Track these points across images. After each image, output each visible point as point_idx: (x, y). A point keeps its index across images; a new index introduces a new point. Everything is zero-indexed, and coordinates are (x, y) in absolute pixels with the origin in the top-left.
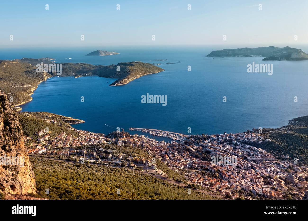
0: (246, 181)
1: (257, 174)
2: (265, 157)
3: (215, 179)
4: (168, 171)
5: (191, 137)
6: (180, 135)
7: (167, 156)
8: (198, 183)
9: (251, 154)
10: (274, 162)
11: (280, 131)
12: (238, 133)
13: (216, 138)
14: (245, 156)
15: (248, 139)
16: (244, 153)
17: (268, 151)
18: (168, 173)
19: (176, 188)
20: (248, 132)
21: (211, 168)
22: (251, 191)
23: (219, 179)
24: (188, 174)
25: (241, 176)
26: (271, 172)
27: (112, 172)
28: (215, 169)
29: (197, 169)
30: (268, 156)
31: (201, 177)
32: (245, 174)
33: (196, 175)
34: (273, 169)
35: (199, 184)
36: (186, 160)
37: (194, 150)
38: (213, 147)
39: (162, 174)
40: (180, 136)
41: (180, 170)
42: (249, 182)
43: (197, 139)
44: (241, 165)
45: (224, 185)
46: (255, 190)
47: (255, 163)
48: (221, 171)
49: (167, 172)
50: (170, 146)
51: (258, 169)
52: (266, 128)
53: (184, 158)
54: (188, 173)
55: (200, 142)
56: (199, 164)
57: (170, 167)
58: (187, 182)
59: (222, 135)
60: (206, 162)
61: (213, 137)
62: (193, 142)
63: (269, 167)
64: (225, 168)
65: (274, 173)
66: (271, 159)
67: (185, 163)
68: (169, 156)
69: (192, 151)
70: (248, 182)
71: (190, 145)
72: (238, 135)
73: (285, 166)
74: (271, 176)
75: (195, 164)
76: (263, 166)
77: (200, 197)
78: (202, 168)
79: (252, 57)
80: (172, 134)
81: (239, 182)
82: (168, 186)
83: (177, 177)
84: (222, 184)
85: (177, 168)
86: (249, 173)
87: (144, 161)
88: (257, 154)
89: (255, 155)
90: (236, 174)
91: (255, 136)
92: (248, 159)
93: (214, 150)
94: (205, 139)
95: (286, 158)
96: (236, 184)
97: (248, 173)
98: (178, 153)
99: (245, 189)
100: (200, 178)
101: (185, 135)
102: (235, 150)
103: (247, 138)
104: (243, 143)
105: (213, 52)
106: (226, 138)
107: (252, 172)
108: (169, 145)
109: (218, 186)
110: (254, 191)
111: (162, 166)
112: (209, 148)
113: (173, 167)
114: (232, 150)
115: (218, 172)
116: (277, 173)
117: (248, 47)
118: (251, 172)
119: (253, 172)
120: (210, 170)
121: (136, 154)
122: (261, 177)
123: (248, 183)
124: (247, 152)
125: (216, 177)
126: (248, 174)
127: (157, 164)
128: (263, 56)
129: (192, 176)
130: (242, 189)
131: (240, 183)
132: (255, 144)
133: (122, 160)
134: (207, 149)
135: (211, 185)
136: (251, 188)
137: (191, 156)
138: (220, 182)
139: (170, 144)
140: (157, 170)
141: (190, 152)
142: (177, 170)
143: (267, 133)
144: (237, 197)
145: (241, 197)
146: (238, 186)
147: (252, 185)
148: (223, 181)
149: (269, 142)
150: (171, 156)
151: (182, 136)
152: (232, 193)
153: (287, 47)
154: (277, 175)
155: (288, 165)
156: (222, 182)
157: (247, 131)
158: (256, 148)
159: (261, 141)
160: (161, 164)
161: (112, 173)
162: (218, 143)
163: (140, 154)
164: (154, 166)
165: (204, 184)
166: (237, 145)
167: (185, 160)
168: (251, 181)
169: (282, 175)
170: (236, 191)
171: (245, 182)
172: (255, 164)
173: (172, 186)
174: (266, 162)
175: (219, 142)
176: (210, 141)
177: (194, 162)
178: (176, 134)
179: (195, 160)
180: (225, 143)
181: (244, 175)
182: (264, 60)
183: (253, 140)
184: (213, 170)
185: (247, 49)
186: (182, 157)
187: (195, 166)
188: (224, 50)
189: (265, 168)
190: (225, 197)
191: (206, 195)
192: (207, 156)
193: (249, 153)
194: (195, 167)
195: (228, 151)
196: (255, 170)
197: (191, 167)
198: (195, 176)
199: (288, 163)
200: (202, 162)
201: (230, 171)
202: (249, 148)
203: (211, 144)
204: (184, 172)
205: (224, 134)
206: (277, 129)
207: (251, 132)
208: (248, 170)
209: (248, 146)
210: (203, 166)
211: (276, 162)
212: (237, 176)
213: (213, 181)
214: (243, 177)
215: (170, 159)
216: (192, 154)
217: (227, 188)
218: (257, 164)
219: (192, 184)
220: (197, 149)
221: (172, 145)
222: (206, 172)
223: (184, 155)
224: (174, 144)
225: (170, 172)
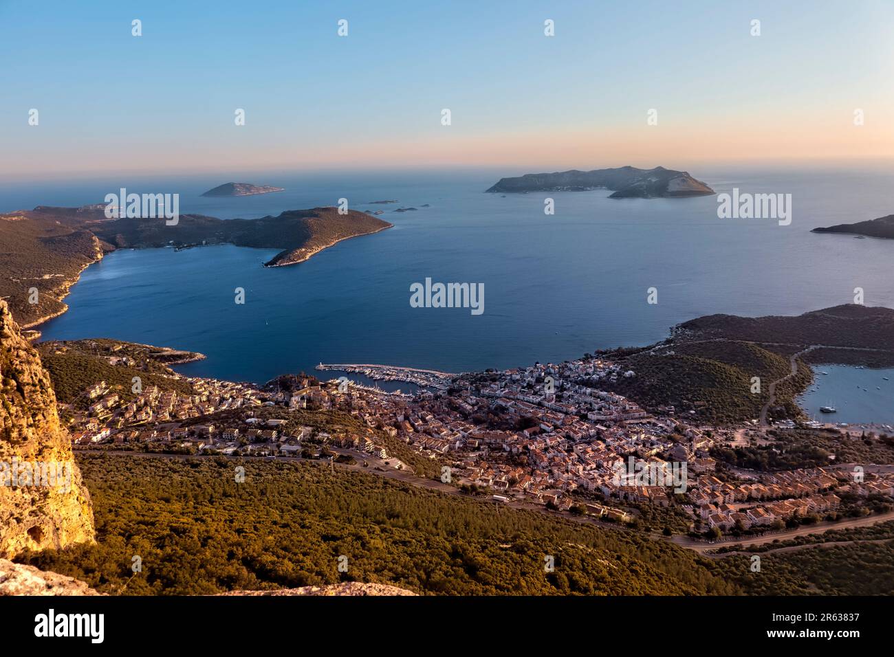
0: (588, 468)
1: (609, 450)
2: (624, 411)
3: (520, 469)
4: (413, 459)
5: (462, 378)
6: (437, 374)
7: (408, 425)
8: (482, 481)
9: (596, 408)
10: (644, 421)
11: (654, 351)
12: (566, 362)
13: (518, 377)
14: (583, 412)
15: (587, 374)
16: (579, 406)
17: (630, 398)
18: (413, 464)
19: (434, 496)
20: (587, 359)
21: (510, 445)
22: (598, 489)
23: (529, 469)
24: (458, 462)
25: (577, 457)
26: (638, 445)
27: (281, 472)
28: (518, 446)
29: (478, 449)
30: (632, 408)
31: (488, 468)
32: (585, 452)
33: (477, 464)
34: (643, 436)
35: (485, 484)
36: (452, 430)
37: (469, 407)
38: (512, 396)
39: (400, 467)
40: (437, 377)
41: (441, 455)
42: (595, 469)
43: (475, 382)
44: (575, 432)
45: (541, 481)
46: (606, 486)
47: (605, 426)
48: (533, 450)
49: (410, 462)
50: (415, 401)
51: (611, 439)
52: (624, 348)
53: (449, 427)
54: (459, 460)
55: (484, 386)
56: (483, 439)
57: (418, 450)
58: (458, 480)
59: (532, 368)
60: (499, 432)
61: (511, 375)
62: (467, 389)
63: (634, 432)
64: (541, 442)
65: (644, 446)
66: (637, 415)
67: (451, 438)
68: (413, 425)
69: (465, 409)
70: (591, 470)
71: (460, 396)
72: (566, 366)
73: (666, 427)
74: (640, 453)
75: (475, 438)
76: (620, 432)
77: (489, 514)
78: (489, 447)
79: (586, 190)
80: (417, 372)
81: (571, 472)
82: (415, 494)
83: (435, 472)
84: (537, 479)
85: (433, 452)
86: (593, 450)
87: (357, 441)
88: (607, 406)
89: (603, 409)
90: (566, 454)
91: (601, 366)
92: (589, 420)
93: (515, 404)
94: (494, 380)
95: (669, 411)
96: (565, 475)
97: (591, 449)
98: (434, 417)
99: (585, 486)
100: (486, 470)
101: (447, 375)
102: (560, 401)
103: (585, 372)
104: (577, 383)
105: (502, 180)
106: (540, 375)
107: (600, 447)
108: (411, 400)
109: (526, 485)
110: (605, 489)
111: (398, 450)
112: (504, 401)
113: (424, 448)
114: (553, 402)
115: (525, 453)
116: (652, 444)
117: (579, 170)
118: (596, 447)
119: (602, 446)
120: (508, 449)
121: (336, 427)
122: (618, 456)
123: (591, 472)
124: (586, 403)
125: (522, 465)
126: (591, 453)
127: (386, 446)
128: (610, 188)
129: (468, 468)
130: (581, 486)
131: (574, 474)
132: (601, 384)
133: (304, 441)
134: (500, 402)
135: (512, 482)
136: (599, 482)
137: (463, 421)
138: (532, 475)
139: (414, 396)
140: (387, 460)
141: (460, 413)
142: (433, 456)
143: (628, 359)
144: (571, 505)
145: (578, 505)
146: (571, 482)
147: (600, 475)
148: (538, 472)
149: (631, 377)
150: (418, 425)
151: (442, 376)
152: (558, 497)
153: (660, 168)
154: (651, 449)
155: (674, 425)
156: (537, 475)
157: (584, 357)
158: (604, 393)
159: (614, 377)
160: (396, 445)
161: (280, 474)
162: (523, 387)
163: (346, 425)
164: (380, 450)
165: (496, 483)
166: (565, 389)
167: (450, 432)
168: (599, 467)
169: (662, 448)
170: (568, 491)
171: (584, 469)
172: (604, 428)
173: (424, 493)
174: (628, 422)
175: (525, 385)
176: (506, 384)
177: (470, 434)
178: (427, 374)
179: (474, 430)
180: (538, 387)
181: (582, 456)
182: (612, 197)
183: (598, 375)
184: (514, 450)
185: (574, 174)
186: (444, 425)
187: (474, 443)
188: (525, 176)
189: (627, 436)
190: (544, 507)
191: (503, 508)
192: (501, 419)
193: (591, 404)
194: (473, 446)
195: (546, 403)
196: (604, 441)
197: (466, 448)
198: (475, 466)
199: (672, 421)
200: (489, 433)
201: (552, 447)
202: (591, 395)
203: (507, 391)
204: (449, 459)
205: (536, 366)
206: (649, 348)
207: (592, 357)
208: (589, 443)
209: (589, 390)
210: (493, 441)
211: (648, 420)
212: (567, 459)
213: (517, 475)
214: (581, 460)
215: (416, 431)
216: (465, 416)
217: (547, 487)
218: (609, 427)
219: (469, 484)
220: (477, 403)
221: (420, 398)
222: (500, 454)
223: (446, 418)
224: (424, 395)
225: (419, 461)
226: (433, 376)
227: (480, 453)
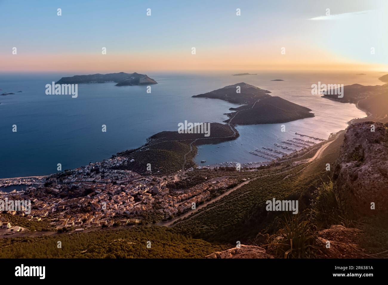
0: (119, 205)
1: (127, 195)
2: (132, 177)
3: (87, 214)
4: (28, 224)
5: (52, 177)
6: (37, 177)
8: (69, 224)
9: (120, 178)
10: (140, 179)
11: (141, 150)
12: (104, 160)
13: (82, 171)
14: (114, 181)
15: (114, 164)
16: (112, 179)
17: (134, 171)
18: (28, 226)
19: (43, 239)
20: (113, 157)
21: (81, 204)
22: (124, 213)
23: (92, 213)
24: (55, 219)
25: (114, 201)
26: (139, 190)
28: (85, 203)
29: (65, 209)
30: (135, 175)
31: (71, 217)
32: (117, 198)
33: (65, 217)
34: (141, 186)
35: (70, 226)
36: (49, 204)
37: (57, 190)
38: (80, 181)
39: (21, 230)
40: (37, 179)
41: (44, 218)
42: (122, 204)
43: (59, 178)
44: (112, 191)
45: (98, 216)
46: (128, 210)
47: (125, 185)
48: (93, 203)
49: (27, 226)
50: (25, 194)
51: (128, 190)
52: (129, 150)
53: (47, 202)
54: (55, 218)
55: (64, 179)
56: (67, 204)
57: (31, 218)
58: (56, 228)
59: (88, 166)
60: (75, 199)
61: (78, 171)
62: (55, 182)
63: (137, 185)
64: (96, 199)
65: (142, 190)
66: (137, 177)
67: (49, 208)
69: (56, 192)
70: (121, 205)
71: (52, 186)
72: (104, 162)
73: (149, 180)
74: (140, 193)
75: (62, 205)
76: (131, 186)
77: (74, 239)
78: (70, 207)
79: (105, 83)
80: (25, 179)
81: (112, 208)
82: (31, 241)
83: (42, 227)
84: (96, 216)
85: (39, 217)
86: (120, 197)
88: (124, 176)
89: (123, 178)
90: (109, 201)
91: (120, 159)
92: (117, 184)
93: (82, 184)
94: (69, 175)
95: (149, 173)
96: (109, 211)
97: (119, 196)
98: (38, 199)
99: (119, 213)
100: (70, 219)
101: (43, 177)
102: (103, 178)
103: (113, 163)
104: (110, 169)
105: (62, 78)
106: (92, 168)
107: (123, 194)
108: (23, 193)
109: (92, 220)
110: (128, 212)
111: (18, 221)
112: (76, 184)
113: (34, 217)
114: (100, 179)
115: (89, 206)
116: (145, 188)
117: (100, 73)
118: (122, 195)
119: (124, 194)
120: (81, 206)
122: (131, 197)
123: (121, 206)
124: (115, 177)
125: (88, 212)
126: (120, 198)
127: (10, 221)
128: (115, 82)
129: (60, 220)
130: (117, 213)
131: (113, 209)
132: (121, 167)
134: (74, 185)
135: (84, 221)
136: (125, 209)
137: (55, 198)
138: (93, 215)
139: (25, 191)
140: (12, 228)
141: (53, 194)
142: (40, 219)
143: (131, 155)
144: (113, 223)
145: (117, 222)
146: (112, 213)
147: (125, 207)
148: (97, 213)
149: (133, 161)
151: (40, 178)
152: (107, 221)
153: (135, 73)
154: (145, 190)
155: (152, 178)
156: (96, 214)
157: (112, 157)
158: (122, 171)
159: (126, 163)
160: (17, 219)
162: (85, 175)
164: (7, 224)
165: (76, 223)
166: (105, 173)
167: (48, 205)
168: (124, 203)
169: (149, 189)
170: (111, 217)
171: (118, 206)
172: (124, 186)
173: (37, 239)
174: (134, 181)
175: (86, 174)
176: (76, 176)
177: (59, 203)
178: (31, 178)
179: (61, 201)
180: (92, 174)
181: (116, 200)
182: (117, 85)
183: (119, 163)
184: (84, 206)
185: (98, 75)
186: (44, 202)
187: (62, 207)
188: (75, 76)
189: (134, 187)
190: (101, 228)
191: (81, 234)
192: (75, 193)
193: (117, 177)
194: (62, 209)
195: (97, 181)
196: (125, 192)
197: (58, 210)
198: (64, 218)
199: (151, 177)
200: (70, 201)
201: (102, 200)
202: (117, 173)
203: (77, 179)
204: (49, 218)
205: (90, 164)
206: (139, 149)
207: (115, 156)
208: (118, 194)
209: (116, 171)
210: (72, 204)
211: (142, 179)
212: (109, 203)
213: (86, 217)
214: (116, 202)
216: (56, 195)
217: (102, 218)
218: (126, 185)
219: (62, 228)
220: (62, 187)
221: (28, 191)
222: (76, 209)
223: (45, 199)
224: (31, 189)
225: (32, 224)
226: (35, 179)
227: (66, 211)
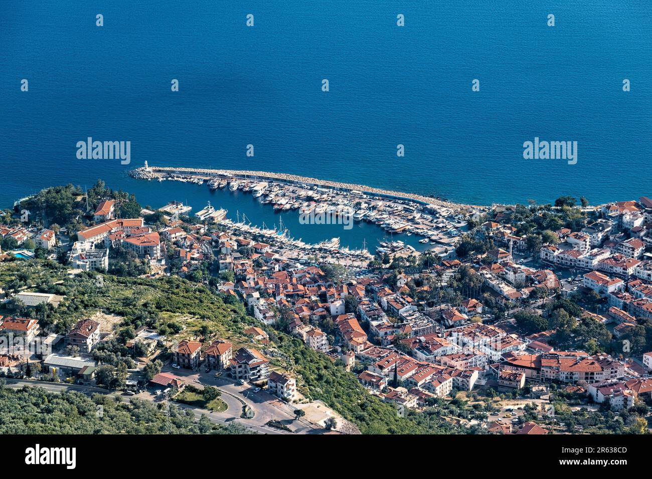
4: (363, 407)
5: (495, 217)
6: (434, 203)
7: (354, 324)
13: (639, 221)
18: (362, 419)
21: (606, 389)
27: (48, 417)
28: (626, 392)
29: (526, 393)
37: (507, 290)
38: (619, 270)
39: (331, 423)
40: (433, 212)
41: (432, 402)
43: (527, 229)
50: (373, 269)
53: (455, 335)
54: (477, 418)
55: (548, 241)
56: (538, 370)
57: (376, 386)
60: (580, 353)
62: (506, 246)
68: (366, 327)
69: (499, 294)
71: (488, 262)
75: (518, 367)
78: (554, 389)
80: (384, 198)
85: (413, 392)
87: (226, 359)
93: (627, 289)
94: (575, 226)
98: (421, 309)
101: (458, 207)
108: (365, 264)
111: (327, 382)
112: (598, 280)
113: (391, 383)
115: (642, 412)
120: (601, 398)
121: (179, 319)
127: (299, 372)
133: (102, 349)
134: (588, 282)
137: (491, 322)
139: (372, 257)
140: (299, 407)
141: (487, 303)
142: (412, 403)
150: (379, 326)
151: (445, 209)
160: (323, 372)
161: (43, 421)
163: (203, 317)
164: (284, 380)
176: (606, 239)
177: (507, 355)
178: (405, 201)
179: (520, 348)
184: (616, 402)
186: (444, 330)
187: (515, 379)
192: (587, 324)
194: (514, 384)
200: (554, 357)
203: (607, 255)
204: (452, 412)
210: (563, 376)
215: (374, 339)
220: (529, 280)
221: (386, 261)
222: (578, 408)
223: (451, 315)
224: (398, 255)
225: (378, 412)
226: (425, 210)
227: (530, 402)
